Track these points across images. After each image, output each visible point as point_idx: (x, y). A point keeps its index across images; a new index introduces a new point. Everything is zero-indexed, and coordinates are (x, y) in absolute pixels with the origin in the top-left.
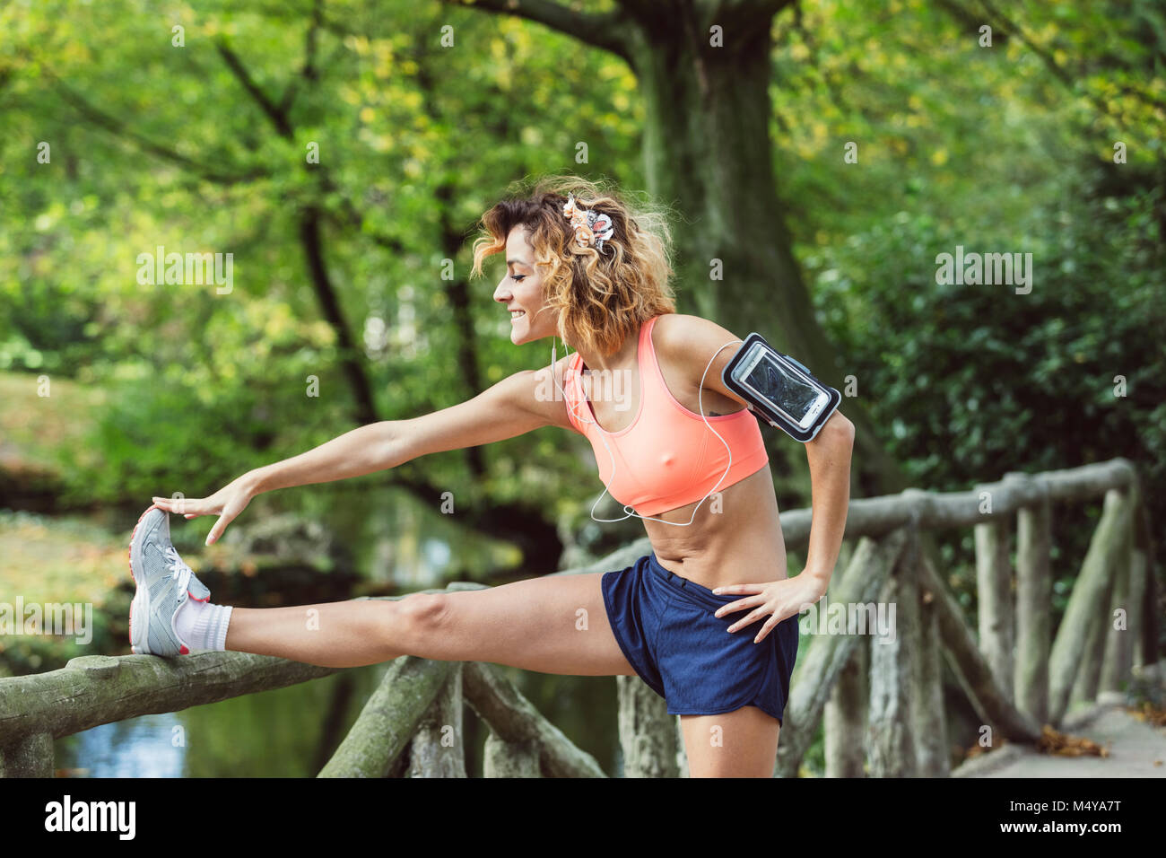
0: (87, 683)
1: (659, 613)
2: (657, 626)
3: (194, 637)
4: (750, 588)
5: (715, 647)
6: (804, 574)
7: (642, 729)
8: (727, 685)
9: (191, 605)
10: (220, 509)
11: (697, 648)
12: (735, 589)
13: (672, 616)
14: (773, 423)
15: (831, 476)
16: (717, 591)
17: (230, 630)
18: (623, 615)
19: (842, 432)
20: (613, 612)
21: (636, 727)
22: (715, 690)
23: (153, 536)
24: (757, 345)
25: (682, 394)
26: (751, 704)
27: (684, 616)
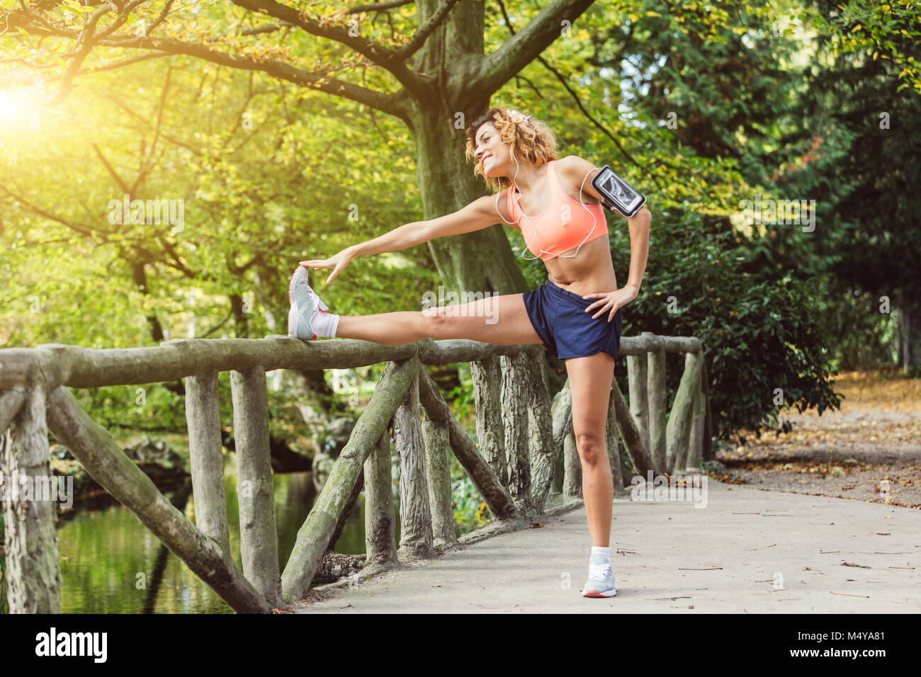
0: (277, 345)
1: (554, 310)
2: (553, 315)
3: (320, 329)
4: (601, 295)
5: (585, 324)
6: (627, 286)
7: (489, 429)
8: (590, 342)
9: (319, 313)
10: (335, 266)
11: (576, 325)
12: (594, 296)
13: (562, 310)
14: (613, 208)
15: (640, 236)
16: (585, 298)
17: (339, 326)
18: (535, 311)
19: (646, 215)
20: (530, 311)
21: (486, 428)
22: (586, 345)
23: (302, 279)
24: (608, 170)
25: (571, 192)
26: (603, 351)
27: (569, 310)
